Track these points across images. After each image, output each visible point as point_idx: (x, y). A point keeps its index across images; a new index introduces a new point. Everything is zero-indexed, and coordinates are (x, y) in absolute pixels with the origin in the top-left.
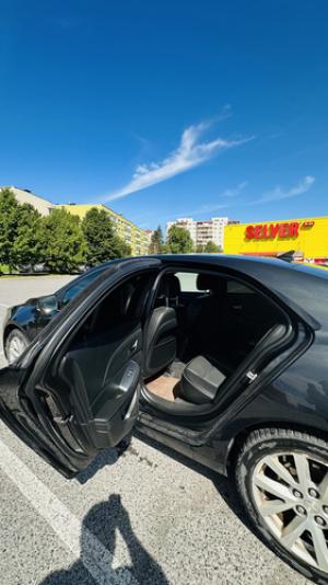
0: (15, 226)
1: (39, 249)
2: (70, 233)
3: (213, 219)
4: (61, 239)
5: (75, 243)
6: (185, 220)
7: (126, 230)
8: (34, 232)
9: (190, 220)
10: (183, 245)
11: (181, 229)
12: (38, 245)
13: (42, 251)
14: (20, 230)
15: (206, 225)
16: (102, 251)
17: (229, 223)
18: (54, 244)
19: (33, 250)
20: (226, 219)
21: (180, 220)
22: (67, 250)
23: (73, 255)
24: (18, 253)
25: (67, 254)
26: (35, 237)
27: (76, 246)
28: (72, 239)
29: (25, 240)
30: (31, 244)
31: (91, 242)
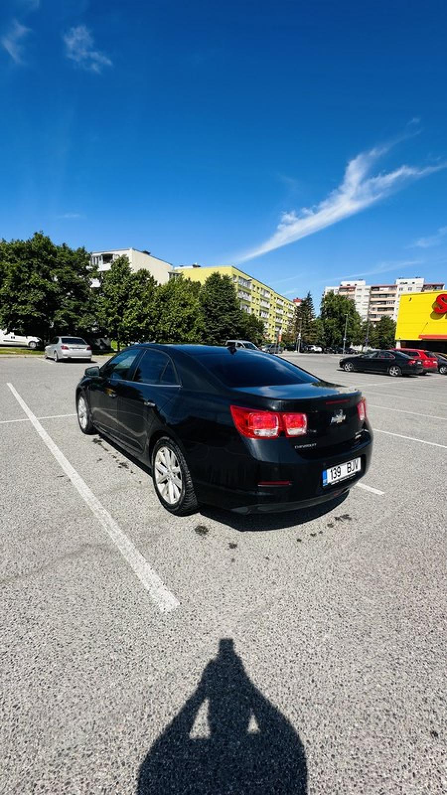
0: (125, 298)
1: (148, 324)
2: (184, 306)
3: (398, 282)
4: (175, 312)
5: (188, 317)
6: (352, 284)
7: (264, 299)
8: (145, 305)
9: (361, 284)
10: (342, 320)
11: (343, 298)
12: (147, 320)
13: (151, 327)
14: (131, 302)
15: (386, 291)
16: (221, 327)
17: (425, 287)
18: (166, 319)
19: (142, 326)
20: (421, 282)
21: (344, 284)
22: (178, 326)
23: (185, 331)
24: (127, 328)
25: (179, 330)
26: (146, 310)
27: (190, 321)
28: (188, 311)
29: (134, 314)
30: (140, 319)
31: (209, 316)
